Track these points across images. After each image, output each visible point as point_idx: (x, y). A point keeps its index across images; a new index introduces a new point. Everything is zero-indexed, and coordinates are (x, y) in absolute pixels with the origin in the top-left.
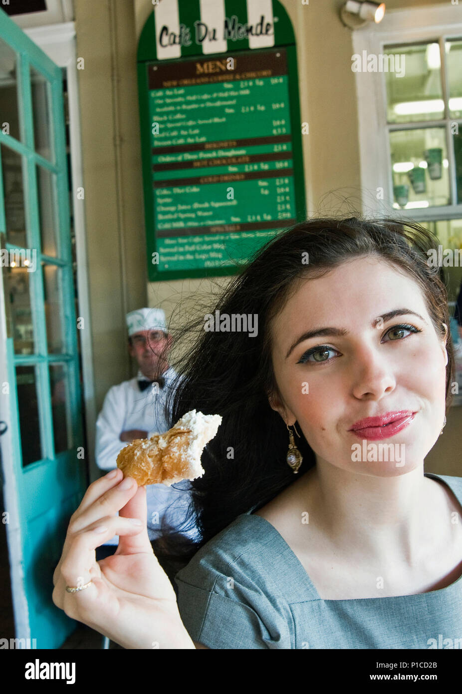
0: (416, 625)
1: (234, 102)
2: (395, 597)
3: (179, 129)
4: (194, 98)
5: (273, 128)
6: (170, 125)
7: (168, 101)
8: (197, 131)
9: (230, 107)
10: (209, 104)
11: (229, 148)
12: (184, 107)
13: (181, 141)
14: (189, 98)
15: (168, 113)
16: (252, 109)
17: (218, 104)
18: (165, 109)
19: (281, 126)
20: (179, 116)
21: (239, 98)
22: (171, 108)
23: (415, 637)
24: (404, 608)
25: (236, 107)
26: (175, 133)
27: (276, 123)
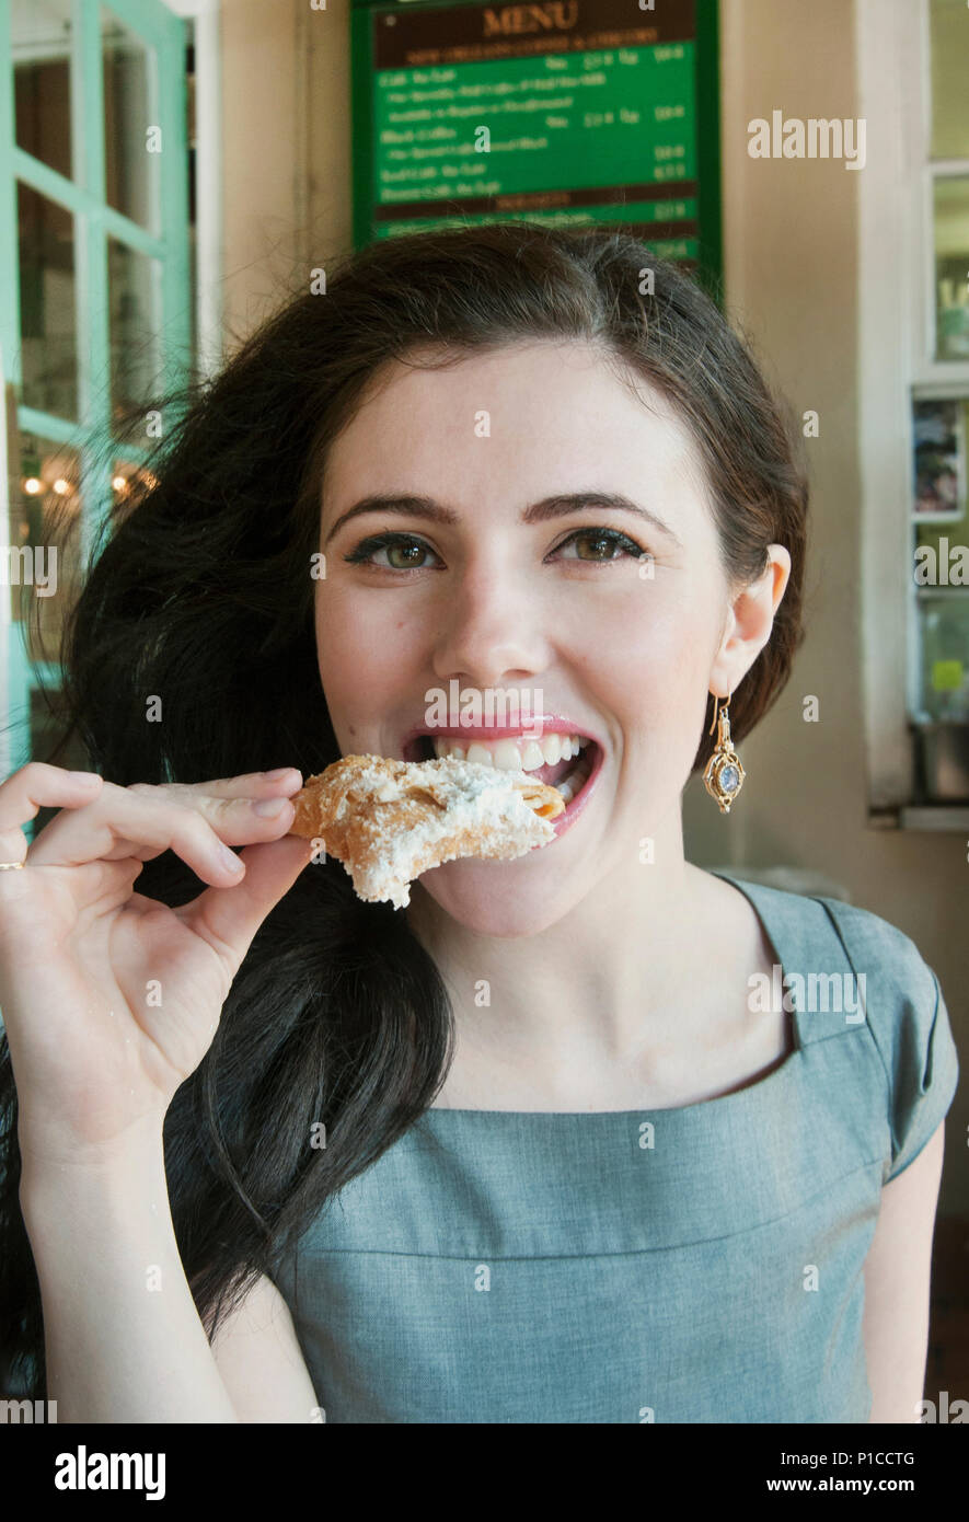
0: (600, 1185)
1: (567, 102)
2: (554, 1114)
3: (438, 163)
4: (476, 91)
5: (654, 163)
6: (419, 154)
7: (418, 97)
8: (479, 169)
9: (558, 113)
10: (510, 107)
11: (551, 208)
12: (454, 111)
13: (443, 191)
14: (466, 91)
15: (415, 126)
16: (609, 118)
17: (531, 105)
18: (411, 116)
19: (674, 161)
20: (440, 133)
21: (580, 93)
22: (424, 115)
23: (594, 1214)
24: (573, 1143)
25: (573, 115)
26: (429, 173)
27: (663, 153)
